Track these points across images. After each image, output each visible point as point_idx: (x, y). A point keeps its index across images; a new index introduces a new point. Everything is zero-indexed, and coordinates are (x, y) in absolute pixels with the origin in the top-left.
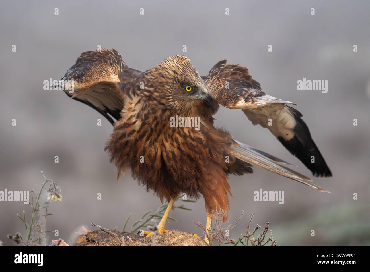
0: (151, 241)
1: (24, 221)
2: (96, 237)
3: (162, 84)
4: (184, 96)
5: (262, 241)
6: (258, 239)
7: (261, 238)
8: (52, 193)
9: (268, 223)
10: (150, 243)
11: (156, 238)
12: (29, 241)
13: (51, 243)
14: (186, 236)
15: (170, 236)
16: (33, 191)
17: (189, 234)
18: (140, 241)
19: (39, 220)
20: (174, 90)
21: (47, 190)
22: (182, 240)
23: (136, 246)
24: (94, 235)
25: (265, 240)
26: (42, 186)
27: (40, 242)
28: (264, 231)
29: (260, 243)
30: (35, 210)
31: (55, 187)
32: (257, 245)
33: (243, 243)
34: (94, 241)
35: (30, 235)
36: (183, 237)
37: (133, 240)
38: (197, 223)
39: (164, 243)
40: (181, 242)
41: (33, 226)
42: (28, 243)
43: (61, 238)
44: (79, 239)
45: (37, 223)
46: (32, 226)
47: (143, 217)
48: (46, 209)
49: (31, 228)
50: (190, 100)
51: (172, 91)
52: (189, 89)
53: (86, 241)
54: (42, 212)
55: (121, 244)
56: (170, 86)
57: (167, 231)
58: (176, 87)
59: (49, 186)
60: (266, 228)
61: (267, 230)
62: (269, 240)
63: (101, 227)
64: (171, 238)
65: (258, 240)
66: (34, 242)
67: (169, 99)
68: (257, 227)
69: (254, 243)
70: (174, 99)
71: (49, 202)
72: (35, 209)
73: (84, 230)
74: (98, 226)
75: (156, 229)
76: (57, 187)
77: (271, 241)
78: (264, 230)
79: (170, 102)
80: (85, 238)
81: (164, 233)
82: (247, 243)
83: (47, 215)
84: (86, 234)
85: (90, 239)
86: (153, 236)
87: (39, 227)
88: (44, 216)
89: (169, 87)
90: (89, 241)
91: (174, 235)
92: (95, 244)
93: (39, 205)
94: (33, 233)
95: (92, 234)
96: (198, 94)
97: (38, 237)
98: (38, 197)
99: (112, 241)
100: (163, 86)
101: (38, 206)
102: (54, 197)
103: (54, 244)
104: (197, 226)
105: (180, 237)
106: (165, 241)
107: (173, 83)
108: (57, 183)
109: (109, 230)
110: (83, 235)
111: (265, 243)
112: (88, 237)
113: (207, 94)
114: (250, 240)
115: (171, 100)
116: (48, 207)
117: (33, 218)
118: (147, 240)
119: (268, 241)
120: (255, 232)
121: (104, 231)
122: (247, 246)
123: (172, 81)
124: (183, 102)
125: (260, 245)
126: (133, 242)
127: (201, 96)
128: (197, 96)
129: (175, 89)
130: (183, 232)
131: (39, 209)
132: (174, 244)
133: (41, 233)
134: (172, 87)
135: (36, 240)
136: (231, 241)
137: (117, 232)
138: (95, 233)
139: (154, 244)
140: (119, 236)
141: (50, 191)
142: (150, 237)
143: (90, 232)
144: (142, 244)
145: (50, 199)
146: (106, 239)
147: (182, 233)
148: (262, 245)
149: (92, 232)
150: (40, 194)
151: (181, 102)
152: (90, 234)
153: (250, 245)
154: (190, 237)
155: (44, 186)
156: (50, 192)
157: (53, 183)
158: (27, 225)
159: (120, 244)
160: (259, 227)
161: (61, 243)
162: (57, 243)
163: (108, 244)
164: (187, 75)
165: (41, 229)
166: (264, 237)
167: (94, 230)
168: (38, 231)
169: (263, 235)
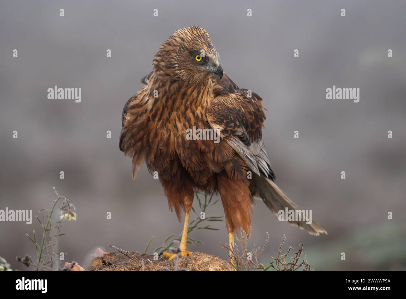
0: (173, 265)
1: (33, 242)
2: (113, 259)
3: (168, 53)
4: (192, 66)
5: (295, 265)
6: (291, 262)
7: (294, 262)
8: (66, 211)
9: (302, 245)
10: (172, 266)
11: (179, 261)
12: (40, 264)
13: (64, 266)
14: (212, 259)
15: (194, 259)
16: (44, 208)
17: (216, 256)
18: (161, 264)
19: (51, 241)
20: (180, 58)
21: (60, 208)
22: (208, 264)
23: (157, 270)
24: (111, 257)
25: (299, 264)
26: (54, 204)
27: (51, 264)
28: (297, 254)
29: (293, 267)
30: (47, 230)
31: (68, 205)
32: (289, 269)
33: (274, 267)
34: (111, 264)
35: (40, 258)
36: (209, 260)
37: (153, 263)
38: (224, 245)
39: (188, 266)
40: (207, 266)
41: (44, 247)
42: (38, 265)
43: (75, 260)
44: (94, 262)
45: (48, 244)
46: (42, 247)
47: (166, 241)
48: (59, 228)
49: (42, 250)
50: (200, 71)
51: (179, 58)
52: (199, 58)
53: (102, 264)
54: (54, 232)
55: (141, 267)
56: (177, 53)
57: (190, 253)
58: (183, 54)
59: (62, 204)
60: (300, 250)
61: (301, 252)
62: (302, 263)
63: (118, 248)
64: (195, 261)
65: (291, 264)
66: (45, 265)
67: (175, 67)
68: (290, 249)
69: (286, 267)
70: (180, 68)
71: (62, 222)
72: (47, 228)
73: (100, 252)
74: (115, 247)
75: (179, 251)
76: (71, 205)
77: (305, 264)
78: (297, 252)
79: (176, 70)
80: (101, 261)
81: (188, 255)
82: (278, 267)
83: (60, 235)
84: (102, 256)
85: (106, 262)
86: (176, 258)
87: (51, 248)
88: (56, 236)
89: (175, 55)
90: (105, 264)
91: (199, 257)
92: (112, 267)
93: (51, 225)
94: (44, 255)
95: (108, 256)
96: (209, 66)
97: (49, 259)
98: (49, 215)
99: (131, 265)
100: (170, 55)
101: (49, 225)
102: (68, 215)
103: (67, 267)
104: (224, 248)
105: (206, 259)
106: (188, 265)
107: (180, 50)
108: (70, 201)
109: (127, 252)
110: (99, 258)
111: (299, 267)
112: (104, 260)
113: (218, 67)
114: (282, 264)
115: (177, 68)
116: (61, 226)
117: (44, 239)
118: (169, 264)
119: (301, 265)
120: (287, 255)
121: (122, 253)
122: (278, 270)
123: (178, 48)
124: (191, 72)
125: (292, 269)
126: (154, 265)
127: (212, 68)
128: (207, 67)
129: (182, 56)
130: (209, 254)
131: (50, 229)
132: (198, 267)
133: (53, 255)
134: (179, 54)
135: (48, 263)
136: (260, 266)
137: (136, 254)
138: (112, 255)
139: (177, 268)
140: (139, 259)
141: (62, 209)
142: (173, 260)
143: (107, 255)
144: (163, 267)
145: (64, 218)
146: (123, 262)
147: (207, 255)
148: (295, 270)
149: (109, 254)
150: (52, 212)
151: (189, 72)
152: (107, 256)
153: (281, 269)
154: (217, 260)
155: (56, 203)
156: (64, 210)
157: (67, 201)
158: (38, 245)
159: (139, 268)
160: (292, 249)
161: (74, 266)
162: (71, 266)
163: (126, 267)
164: (197, 44)
165: (53, 251)
166: (297, 261)
167: (110, 252)
168: (49, 252)
169: (296, 258)
